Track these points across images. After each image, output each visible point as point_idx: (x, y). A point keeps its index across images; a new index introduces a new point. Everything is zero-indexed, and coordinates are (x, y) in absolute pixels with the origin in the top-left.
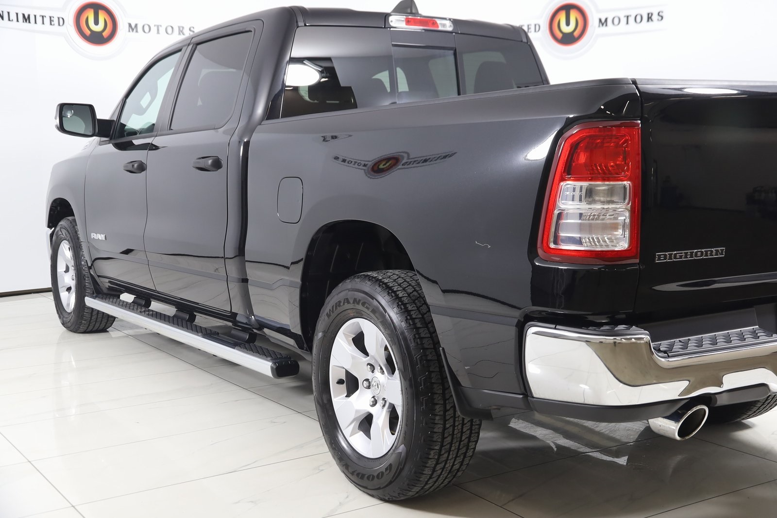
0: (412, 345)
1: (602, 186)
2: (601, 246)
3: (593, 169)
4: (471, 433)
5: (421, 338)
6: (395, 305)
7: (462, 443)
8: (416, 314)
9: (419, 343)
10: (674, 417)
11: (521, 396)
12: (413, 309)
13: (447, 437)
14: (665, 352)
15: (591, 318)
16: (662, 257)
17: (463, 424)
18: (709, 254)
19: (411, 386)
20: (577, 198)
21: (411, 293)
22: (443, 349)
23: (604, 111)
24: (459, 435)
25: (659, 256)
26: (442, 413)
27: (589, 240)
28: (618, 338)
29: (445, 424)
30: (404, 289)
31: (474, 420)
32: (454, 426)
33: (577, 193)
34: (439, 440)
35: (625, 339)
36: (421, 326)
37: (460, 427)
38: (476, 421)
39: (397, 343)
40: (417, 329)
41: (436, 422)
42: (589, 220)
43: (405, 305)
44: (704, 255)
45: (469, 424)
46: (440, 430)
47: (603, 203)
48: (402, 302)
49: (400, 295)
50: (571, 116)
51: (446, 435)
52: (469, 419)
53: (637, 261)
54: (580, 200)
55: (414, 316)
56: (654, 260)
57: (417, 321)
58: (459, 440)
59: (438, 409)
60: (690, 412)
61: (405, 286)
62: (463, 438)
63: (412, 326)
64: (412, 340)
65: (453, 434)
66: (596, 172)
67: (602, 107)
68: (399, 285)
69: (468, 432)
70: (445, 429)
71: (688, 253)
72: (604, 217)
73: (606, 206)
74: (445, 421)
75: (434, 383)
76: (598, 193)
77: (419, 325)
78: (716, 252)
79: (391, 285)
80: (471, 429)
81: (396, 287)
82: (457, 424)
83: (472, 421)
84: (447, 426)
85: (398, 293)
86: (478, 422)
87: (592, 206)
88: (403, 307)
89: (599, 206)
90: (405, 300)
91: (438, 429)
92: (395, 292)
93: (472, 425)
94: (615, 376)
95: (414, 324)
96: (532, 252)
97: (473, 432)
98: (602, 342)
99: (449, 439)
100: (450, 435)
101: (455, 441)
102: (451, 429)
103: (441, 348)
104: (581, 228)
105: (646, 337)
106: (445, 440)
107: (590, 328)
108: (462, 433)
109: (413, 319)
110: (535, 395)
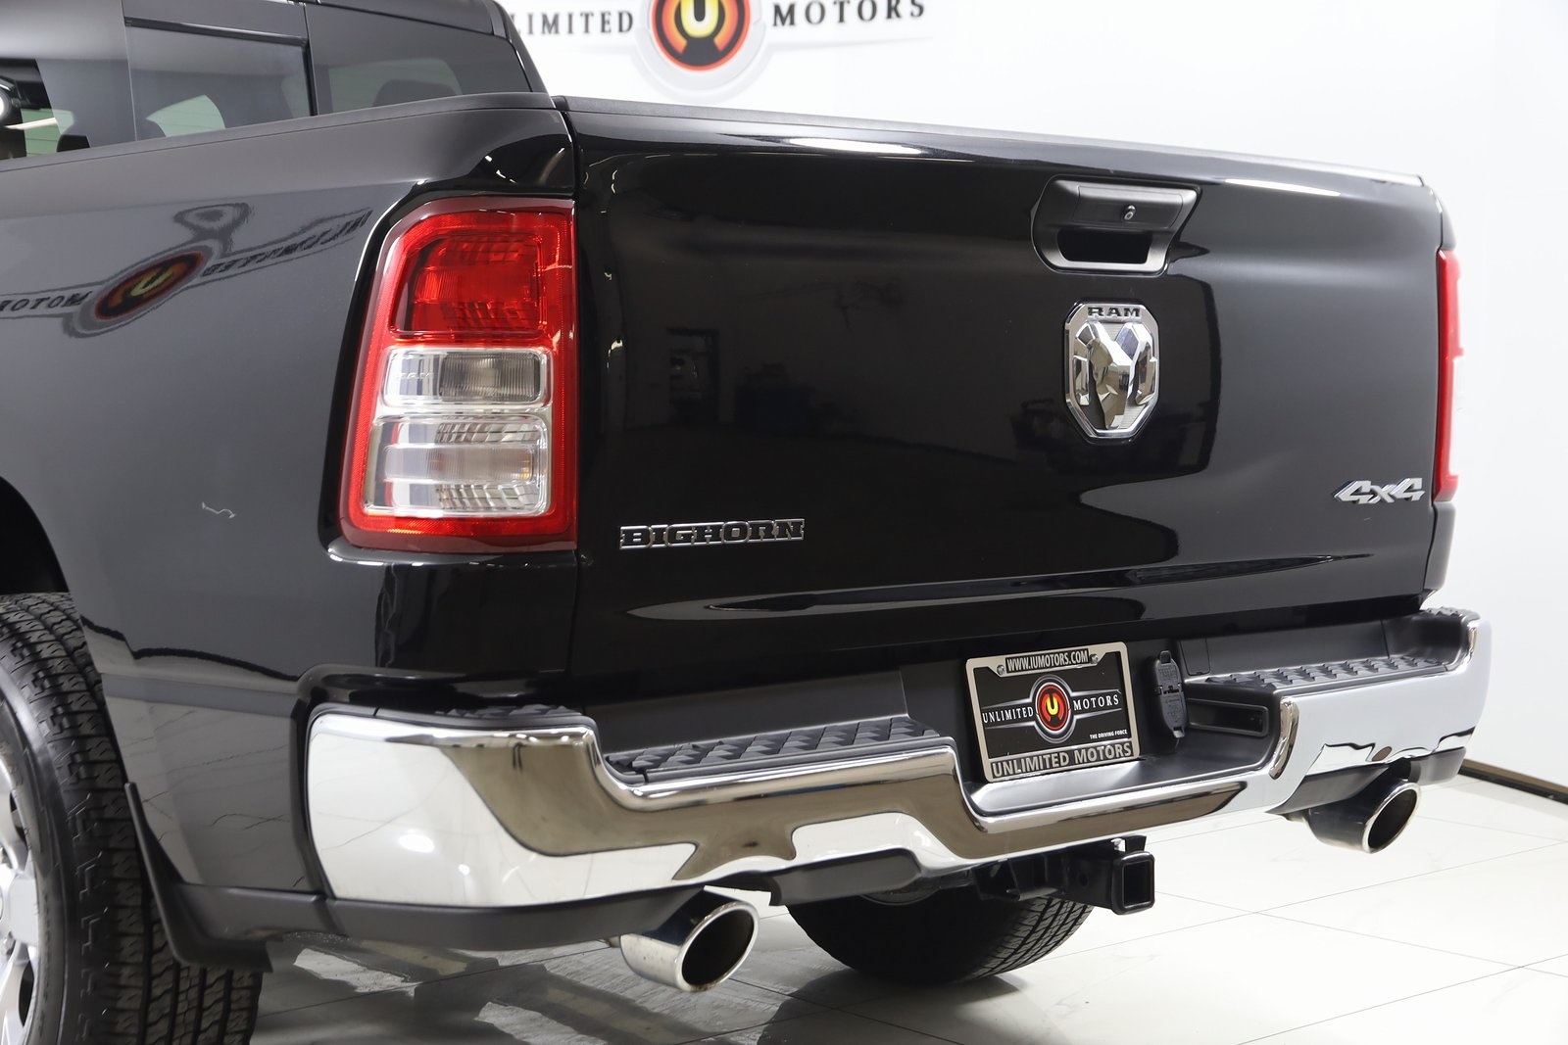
0: (63, 779)
1: (483, 355)
2: (489, 508)
3: (464, 318)
4: (227, 1010)
5: (90, 764)
6: (29, 679)
7: (201, 1037)
8: (82, 701)
9: (83, 775)
10: (670, 932)
11: (313, 898)
12: (76, 688)
13: (155, 1023)
14: (641, 770)
15: (461, 688)
16: (635, 536)
17: (203, 987)
18: (762, 534)
19: (57, 891)
20: (428, 386)
21: (76, 649)
22: (134, 787)
23: (492, 167)
24: (192, 1016)
25: (629, 533)
26: (139, 958)
27: (459, 493)
28: (521, 735)
29: (148, 989)
30: (60, 639)
31: (236, 976)
32: (175, 992)
33: (428, 375)
34: (134, 1030)
35: (538, 737)
36: (93, 732)
37: (193, 994)
38: (242, 977)
39: (27, 778)
40: (81, 739)
41: (123, 982)
42: (457, 441)
43: (53, 677)
44: (749, 534)
45: (221, 986)
46: (136, 1004)
47: (487, 398)
48: (47, 670)
49: (45, 654)
50: (421, 182)
51: (152, 1017)
52: (222, 972)
53: (572, 546)
54: (435, 394)
55: (75, 707)
56: (618, 544)
57: (81, 719)
58: (191, 1028)
59: (130, 947)
60: (709, 919)
61: (62, 631)
62: (205, 1024)
63: (66, 734)
64: (65, 770)
65: (173, 1015)
66: (472, 323)
67: (489, 159)
68: (49, 628)
69: (220, 1007)
70: (148, 1000)
71: (705, 527)
72: (495, 437)
73: (496, 408)
74: (150, 979)
75: (119, 880)
76: (477, 376)
77: (86, 729)
78: (783, 530)
79: (24, 627)
80: (227, 1000)
81: (38, 634)
82: (184, 986)
83: (228, 978)
84: (157, 992)
85: (39, 648)
86: (247, 982)
87: (465, 408)
88: (47, 684)
89: (479, 408)
90: (57, 666)
91: (130, 1000)
92: (31, 646)
93: (229, 989)
94: (507, 830)
95: (74, 727)
96: (329, 527)
97: (233, 1006)
98: (481, 746)
99: (163, 1027)
100: (163, 1016)
101: (179, 1032)
102: (167, 1000)
103: (127, 786)
104: (438, 462)
105: (585, 731)
106: (150, 1030)
107: (453, 712)
108: (201, 1010)
109: (69, 714)
110: (338, 893)
